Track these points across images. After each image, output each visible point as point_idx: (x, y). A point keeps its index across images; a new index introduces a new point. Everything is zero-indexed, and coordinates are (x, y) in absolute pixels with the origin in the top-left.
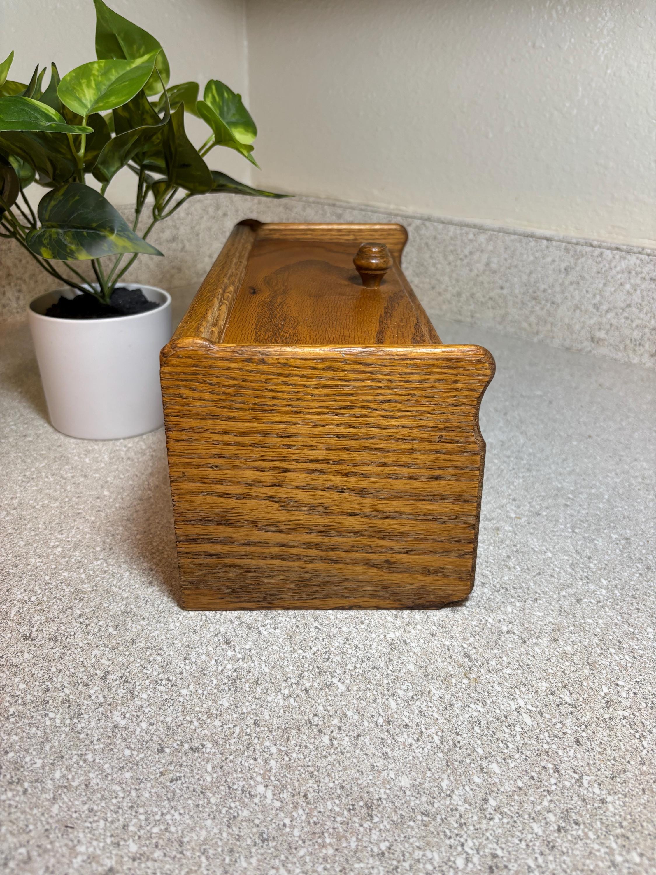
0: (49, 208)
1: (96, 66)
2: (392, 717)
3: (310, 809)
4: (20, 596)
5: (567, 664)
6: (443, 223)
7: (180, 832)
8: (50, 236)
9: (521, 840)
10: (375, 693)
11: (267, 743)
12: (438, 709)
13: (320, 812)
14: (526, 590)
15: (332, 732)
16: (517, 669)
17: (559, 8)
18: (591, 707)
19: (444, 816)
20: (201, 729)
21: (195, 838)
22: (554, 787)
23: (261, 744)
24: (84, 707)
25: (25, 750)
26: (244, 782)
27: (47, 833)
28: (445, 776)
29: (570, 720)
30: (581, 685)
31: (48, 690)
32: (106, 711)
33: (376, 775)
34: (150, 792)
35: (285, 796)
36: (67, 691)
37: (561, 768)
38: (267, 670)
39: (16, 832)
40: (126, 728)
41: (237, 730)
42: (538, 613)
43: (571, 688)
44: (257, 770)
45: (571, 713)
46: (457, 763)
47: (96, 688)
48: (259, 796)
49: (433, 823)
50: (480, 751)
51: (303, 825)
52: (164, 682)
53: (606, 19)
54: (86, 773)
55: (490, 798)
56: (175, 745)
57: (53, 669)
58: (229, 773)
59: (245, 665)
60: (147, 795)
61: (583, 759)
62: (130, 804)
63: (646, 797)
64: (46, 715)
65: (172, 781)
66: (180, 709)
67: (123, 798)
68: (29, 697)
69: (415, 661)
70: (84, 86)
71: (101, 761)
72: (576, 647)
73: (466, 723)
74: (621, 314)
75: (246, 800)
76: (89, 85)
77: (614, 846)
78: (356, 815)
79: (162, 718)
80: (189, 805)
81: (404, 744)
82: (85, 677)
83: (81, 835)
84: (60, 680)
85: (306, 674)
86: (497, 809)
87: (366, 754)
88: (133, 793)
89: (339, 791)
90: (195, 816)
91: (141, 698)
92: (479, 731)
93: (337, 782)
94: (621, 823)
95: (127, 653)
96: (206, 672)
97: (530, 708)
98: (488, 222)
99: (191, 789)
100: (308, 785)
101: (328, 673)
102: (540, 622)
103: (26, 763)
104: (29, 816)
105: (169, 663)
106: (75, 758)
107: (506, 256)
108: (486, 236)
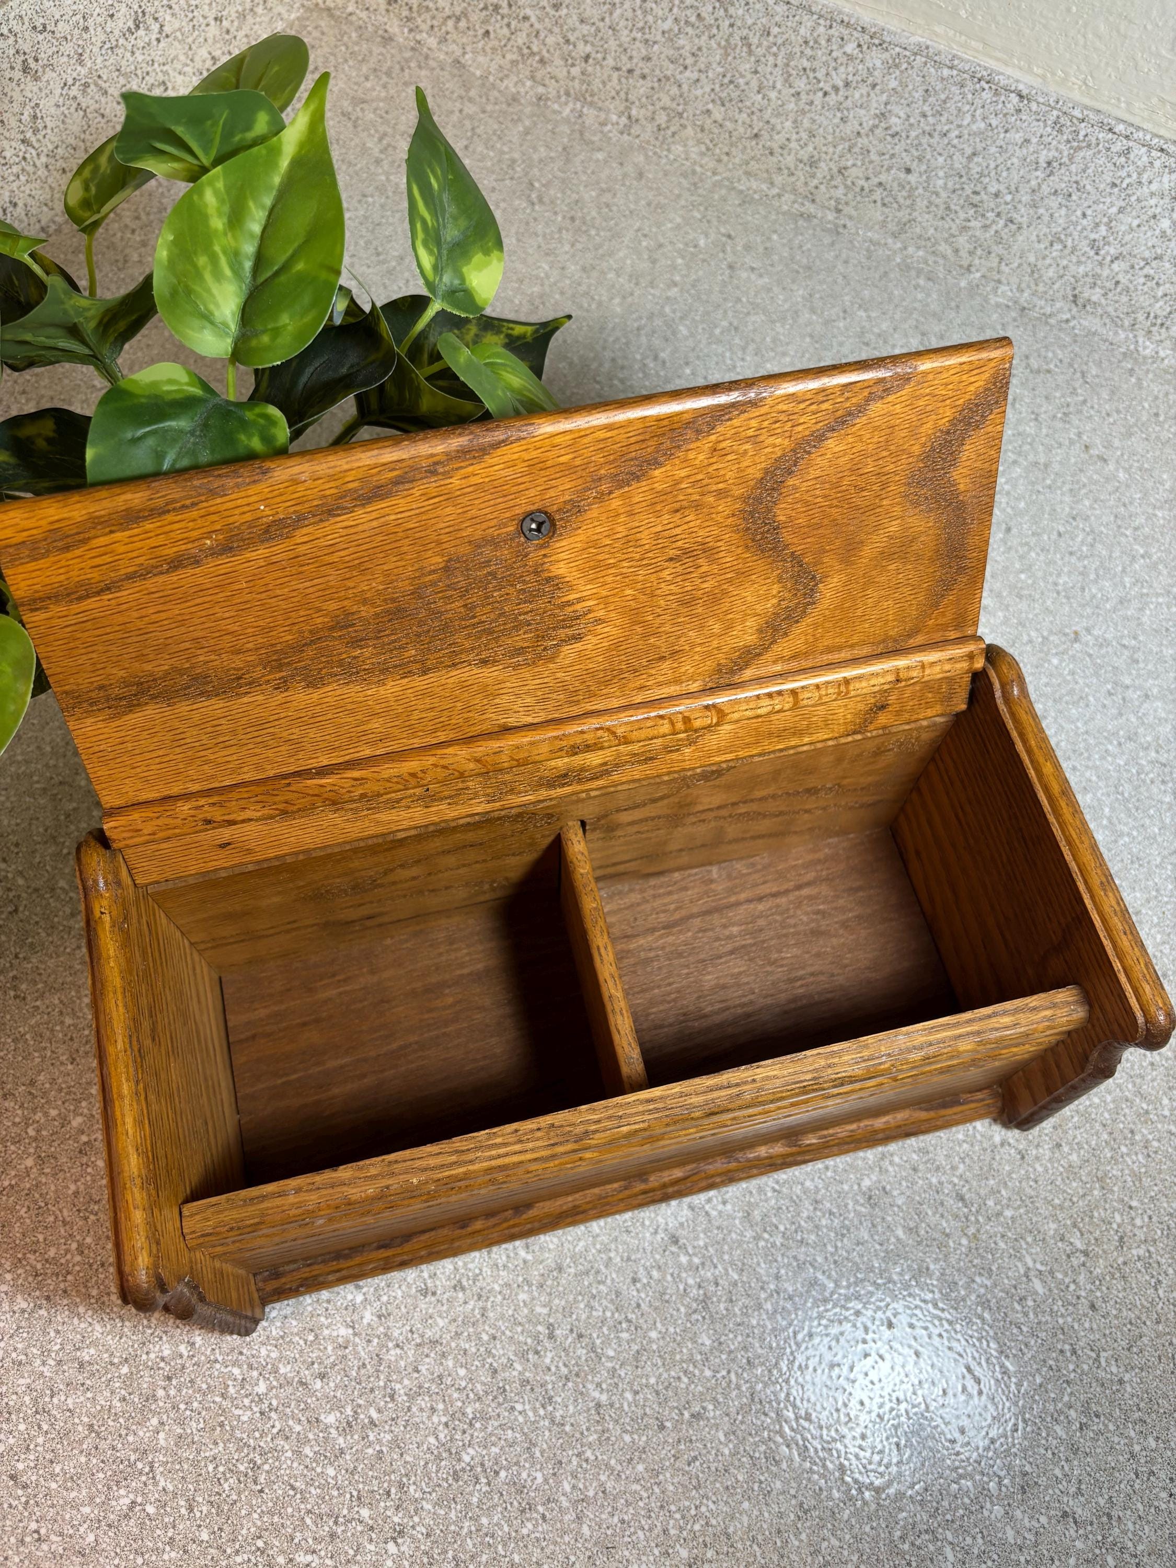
5: (1074, 1184)
7: (722, 1523)
9: (1046, 1450)
16: (1019, 1207)
18: (1104, 1252)
20: (693, 1386)
21: (739, 1526)
22: (1072, 1375)
24: (550, 1386)
25: (515, 1464)
26: (764, 1447)
27: (591, 1561)
29: (1083, 1275)
30: (1092, 1217)
31: (496, 1371)
32: (577, 1386)
34: (673, 1484)
36: (518, 1367)
37: (1077, 1347)
38: (736, 1276)
40: (611, 1405)
41: (733, 1376)
43: (1081, 1225)
45: (1083, 1265)
47: (549, 1355)
52: (624, 1325)
54: (596, 1477)
55: (1012, 1405)
56: (674, 1415)
57: (485, 1337)
58: (744, 1438)
59: (709, 1274)
60: (671, 1488)
61: (1099, 1329)
62: (659, 1504)
65: (689, 1463)
66: (659, 1363)
67: (649, 1498)
68: (479, 1386)
69: (903, 1222)
71: (605, 1457)
72: (1082, 1152)
75: (773, 1468)
77: (1132, 1434)
79: (644, 1381)
80: (718, 1488)
82: (529, 1341)
83: (626, 1553)
84: (501, 1351)
85: (783, 1272)
86: (1021, 1417)
88: (657, 1490)
90: (729, 1500)
91: (608, 1357)
95: (561, 1289)
96: (667, 1297)
97: (1039, 1266)
99: (713, 1469)
101: (809, 1267)
103: (525, 1481)
105: (618, 1293)
106: (575, 1461)
107: (926, 108)
108: (886, 55)
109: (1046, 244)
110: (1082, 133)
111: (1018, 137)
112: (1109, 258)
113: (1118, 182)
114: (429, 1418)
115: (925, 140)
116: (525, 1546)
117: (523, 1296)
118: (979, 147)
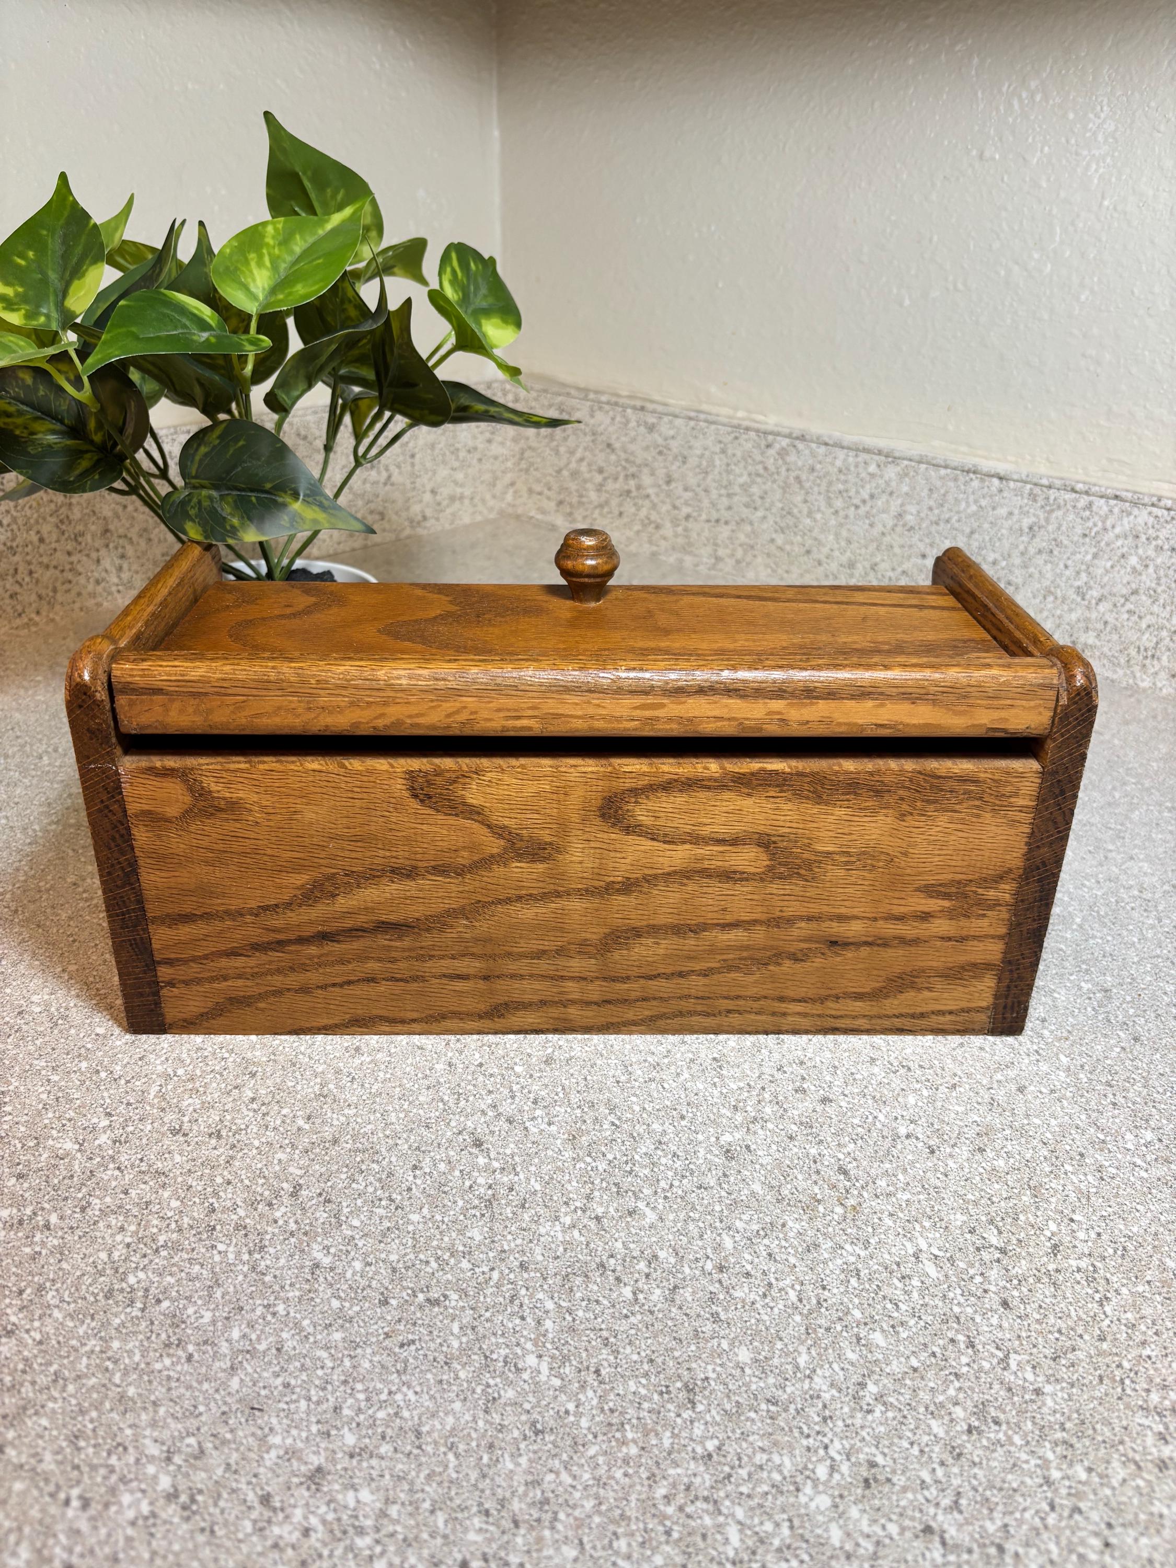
0: (197, 458)
1: (270, 229)
2: (726, 1261)
3: (605, 1391)
4: (159, 1068)
5: (996, 1186)
6: (826, 444)
7: (416, 1418)
8: (199, 502)
9: (912, 1444)
10: (701, 1225)
11: (540, 1295)
12: (796, 1251)
13: (618, 1395)
14: (939, 1071)
15: (636, 1281)
16: (919, 1193)
17: (1024, 95)
18: (1029, 1254)
19: (799, 1406)
20: (441, 1273)
21: (439, 1427)
22: (965, 1369)
23: (531, 1297)
24: (268, 1237)
25: (186, 1298)
26: (507, 1351)
27: (224, 1417)
28: (802, 1349)
29: (995, 1271)
30: (1016, 1219)
31: (214, 1211)
32: (301, 1244)
33: (701, 1345)
34: (371, 1361)
35: (567, 1370)
36: (241, 1212)
37: (977, 1341)
38: (538, 1187)
39: (179, 1415)
40: (332, 1269)
41: (496, 1275)
42: (957, 1108)
43: (1001, 1224)
44: (525, 1333)
45: (998, 1261)
46: (822, 1331)
47: (283, 1209)
48: (529, 1371)
49: (784, 1415)
50: (857, 1314)
51: (594, 1412)
52: (384, 1203)
53: (1103, 115)
54: (277, 1332)
55: (869, 1382)
56: (404, 1294)
57: (219, 1180)
58: (484, 1337)
59: (505, 1179)
60: (367, 1365)
61: (1011, 1329)
62: (343, 1378)
63: (1103, 1388)
64: (213, 1247)
65: (402, 1345)
66: (410, 1243)
67: (333, 1368)
68: (186, 1220)
69: (763, 1179)
70: (253, 264)
71: (298, 1316)
72: (1012, 1160)
73: (837, 1272)
74: (1123, 605)
75: (510, 1375)
76: (260, 264)
77: (1050, 1456)
78: (671, 1400)
79: (383, 1256)
80: (428, 1380)
81: (743, 1301)
82: (267, 1193)
83: (274, 1421)
84: (230, 1196)
85: (596, 1193)
86: (879, 1398)
87: (687, 1315)
88: (347, 1362)
89: (646, 1367)
90: (438, 1396)
91: (351, 1226)
92: (856, 1285)
93: (643, 1354)
94: (1062, 1424)
95: (327, 1158)
96: (446, 1189)
97: (937, 1252)
98: (901, 446)
99: (431, 1358)
100: (600, 1357)
101: (630, 1194)
102: (958, 1122)
103: (188, 1317)
104: (197, 1394)
105: (390, 1174)
106: (259, 1311)
107: (932, 503)
108: (898, 469)
109: (1041, 598)
110: (1052, 498)
111: (1003, 511)
112: (1094, 602)
113: (1087, 532)
114: (112, 1235)
115: (934, 528)
116: (150, 1382)
117: (280, 1155)
118: (975, 525)
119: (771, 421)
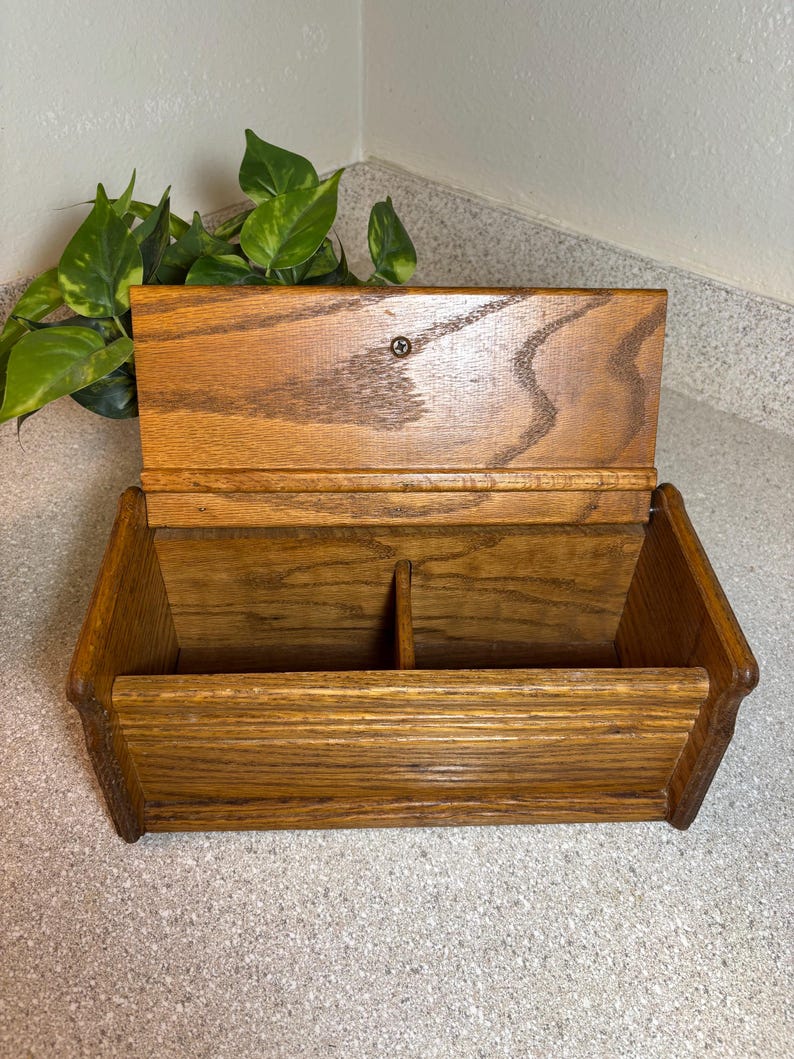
2: (572, 938)
3: (514, 1029)
5: (720, 879)
6: (603, 248)
7: (417, 1049)
10: (556, 911)
11: (473, 965)
12: (610, 930)
13: (522, 1031)
15: (524, 953)
16: (676, 885)
18: (737, 928)
19: (618, 1035)
20: (416, 950)
21: (430, 1055)
22: (704, 1007)
23: (468, 966)
24: (317, 927)
25: (280, 972)
26: (460, 1004)
28: (617, 998)
29: (719, 941)
30: (730, 904)
31: (283, 909)
32: (336, 931)
33: (563, 997)
34: (388, 1013)
35: (493, 1016)
36: (298, 910)
37: (710, 989)
38: (462, 886)
40: (356, 949)
41: (446, 951)
43: (722, 907)
44: (468, 991)
45: (721, 934)
46: (627, 985)
47: (322, 907)
48: (473, 1017)
49: (610, 1041)
50: (645, 973)
51: (511, 1043)
52: (377, 900)
54: (334, 994)
55: (653, 1018)
56: (399, 966)
57: (281, 886)
58: (446, 994)
60: (386, 1015)
61: (728, 980)
62: (374, 1024)
63: (775, 1017)
65: (403, 1002)
66: (396, 929)
67: (368, 1018)
68: (269, 916)
69: (588, 876)
71: (343, 983)
72: (727, 860)
73: (633, 944)
75: (464, 1020)
78: (550, 1034)
79: (383, 939)
80: (420, 1024)
81: (583, 966)
82: (310, 895)
83: (343, 1053)
84: (290, 897)
85: (495, 890)
86: (659, 1028)
87: (554, 976)
88: (375, 1014)
89: (535, 1012)
90: (427, 1034)
91: (362, 918)
92: (644, 953)
93: (533, 1004)
94: (754, 1041)
95: (340, 868)
96: (411, 889)
97: (686, 928)
99: (419, 1009)
100: (510, 1007)
101: (514, 889)
102: (696, 831)
103: (284, 985)
105: (378, 879)
106: (322, 980)
107: (676, 301)
108: (654, 274)
109: (746, 375)
110: (762, 311)
111: (726, 315)
112: (782, 383)
114: (230, 928)
115: (675, 319)
116: (272, 1030)
117: (313, 867)
118: (705, 321)
119: (564, 225)
